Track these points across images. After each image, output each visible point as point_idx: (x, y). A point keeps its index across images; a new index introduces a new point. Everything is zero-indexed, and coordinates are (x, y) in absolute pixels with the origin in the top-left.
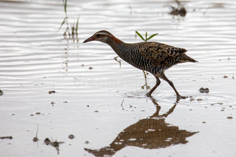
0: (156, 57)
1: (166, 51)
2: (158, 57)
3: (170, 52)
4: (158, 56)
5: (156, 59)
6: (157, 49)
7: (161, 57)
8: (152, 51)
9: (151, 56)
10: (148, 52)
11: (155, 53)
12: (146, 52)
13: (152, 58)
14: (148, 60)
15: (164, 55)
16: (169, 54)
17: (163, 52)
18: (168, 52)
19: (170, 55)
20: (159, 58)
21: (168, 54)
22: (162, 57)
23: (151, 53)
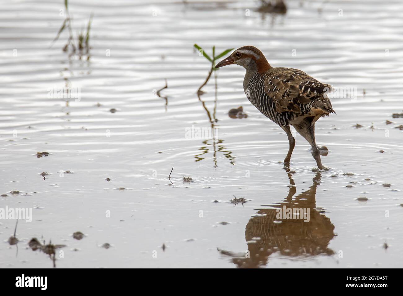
0: (282, 95)
1: (298, 86)
2: (284, 96)
3: (303, 88)
4: (285, 92)
5: (281, 99)
6: (286, 81)
7: (288, 95)
8: (279, 84)
9: (275, 92)
10: (273, 84)
11: (282, 87)
12: (270, 85)
13: (276, 95)
14: (271, 98)
15: (292, 92)
16: (300, 92)
17: (293, 87)
18: (301, 87)
19: (301, 95)
20: (285, 98)
21: (298, 91)
22: (290, 96)
23: (276, 87)
